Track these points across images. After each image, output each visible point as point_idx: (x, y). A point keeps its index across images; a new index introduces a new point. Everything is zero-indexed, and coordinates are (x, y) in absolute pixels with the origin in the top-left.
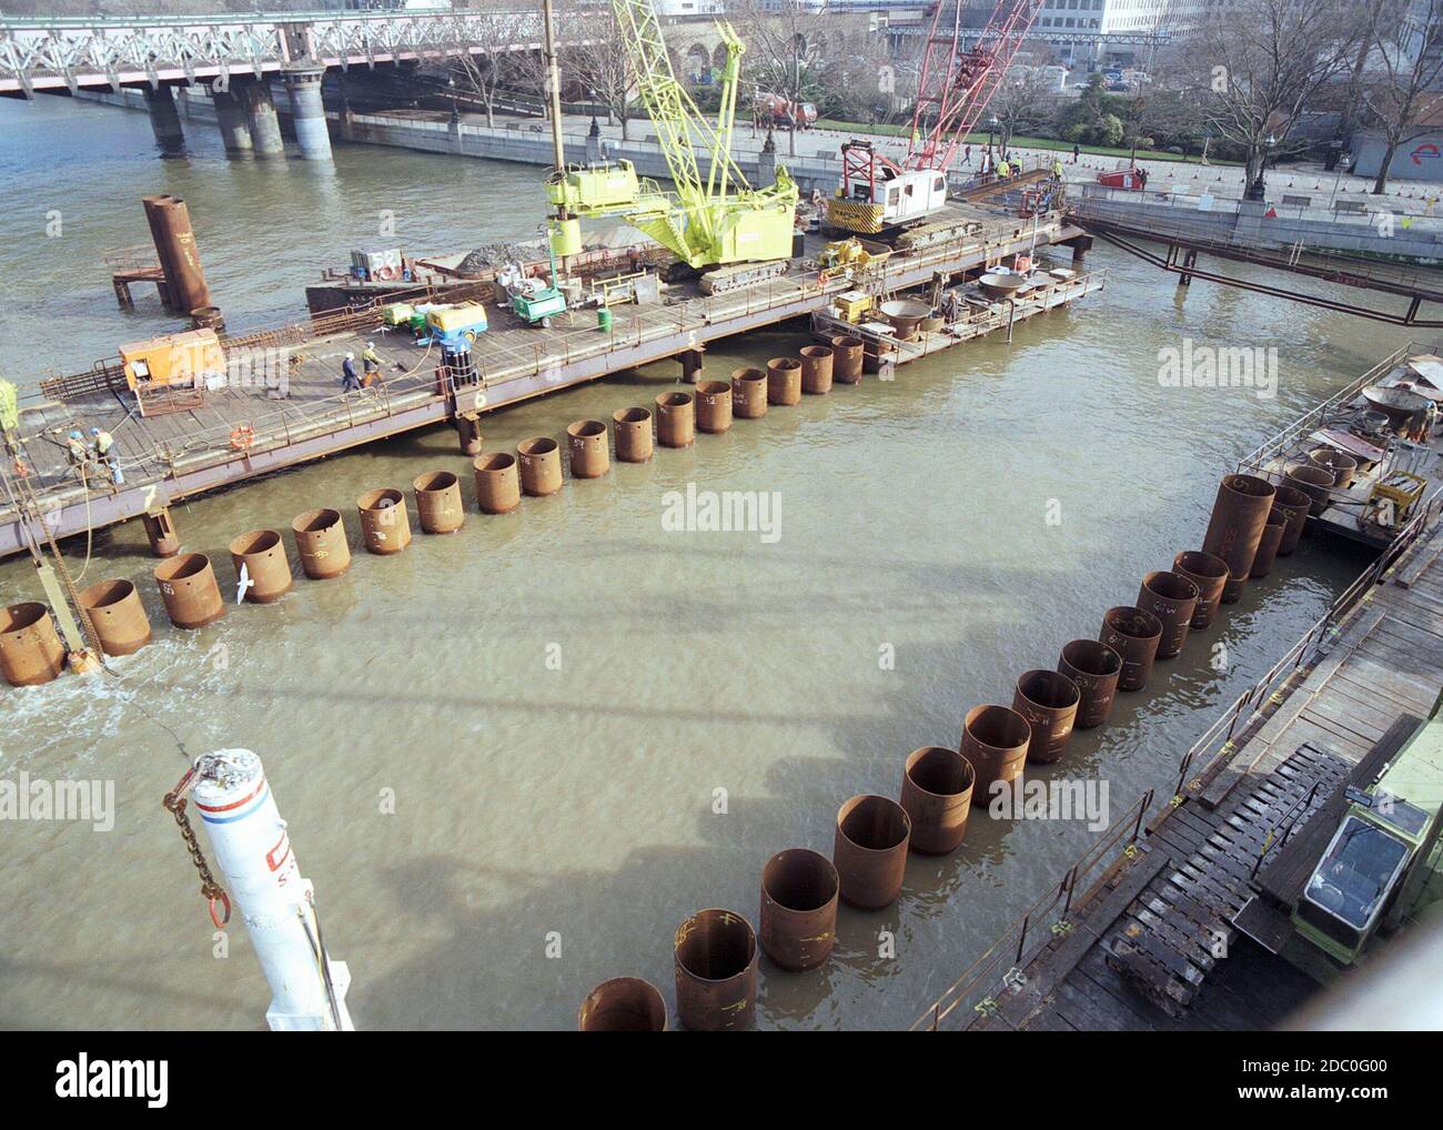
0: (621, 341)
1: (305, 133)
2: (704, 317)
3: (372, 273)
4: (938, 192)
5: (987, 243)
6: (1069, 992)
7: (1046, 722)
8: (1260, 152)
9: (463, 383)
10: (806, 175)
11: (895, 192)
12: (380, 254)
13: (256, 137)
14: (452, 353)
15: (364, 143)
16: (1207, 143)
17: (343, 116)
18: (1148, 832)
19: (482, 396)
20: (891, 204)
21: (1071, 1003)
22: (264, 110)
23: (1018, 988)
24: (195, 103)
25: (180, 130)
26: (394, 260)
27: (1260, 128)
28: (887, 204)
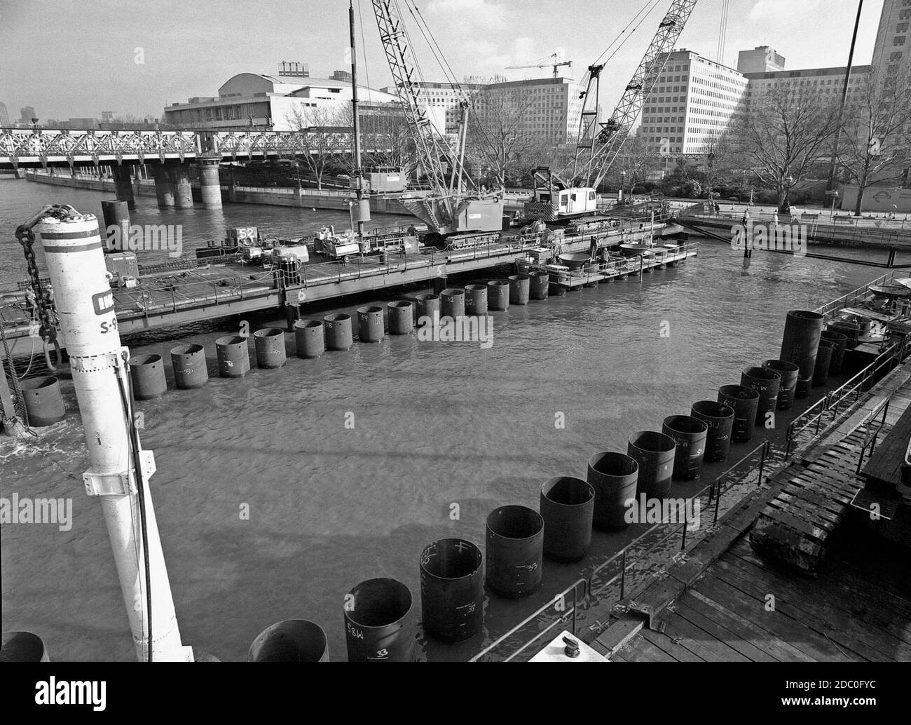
0: (394, 267)
1: (207, 194)
2: (447, 258)
3: (238, 241)
4: (592, 201)
5: (623, 230)
6: (725, 565)
7: (685, 445)
8: (785, 189)
9: (291, 282)
10: (511, 210)
11: (565, 197)
12: (244, 229)
13: (177, 198)
14: (285, 262)
15: (243, 203)
16: (752, 194)
17: (231, 189)
18: (768, 481)
19: (303, 293)
20: (563, 204)
21: (727, 571)
22: (183, 183)
23: (683, 563)
24: (144, 186)
25: (133, 198)
26: (253, 234)
27: (783, 174)
28: (560, 204)
